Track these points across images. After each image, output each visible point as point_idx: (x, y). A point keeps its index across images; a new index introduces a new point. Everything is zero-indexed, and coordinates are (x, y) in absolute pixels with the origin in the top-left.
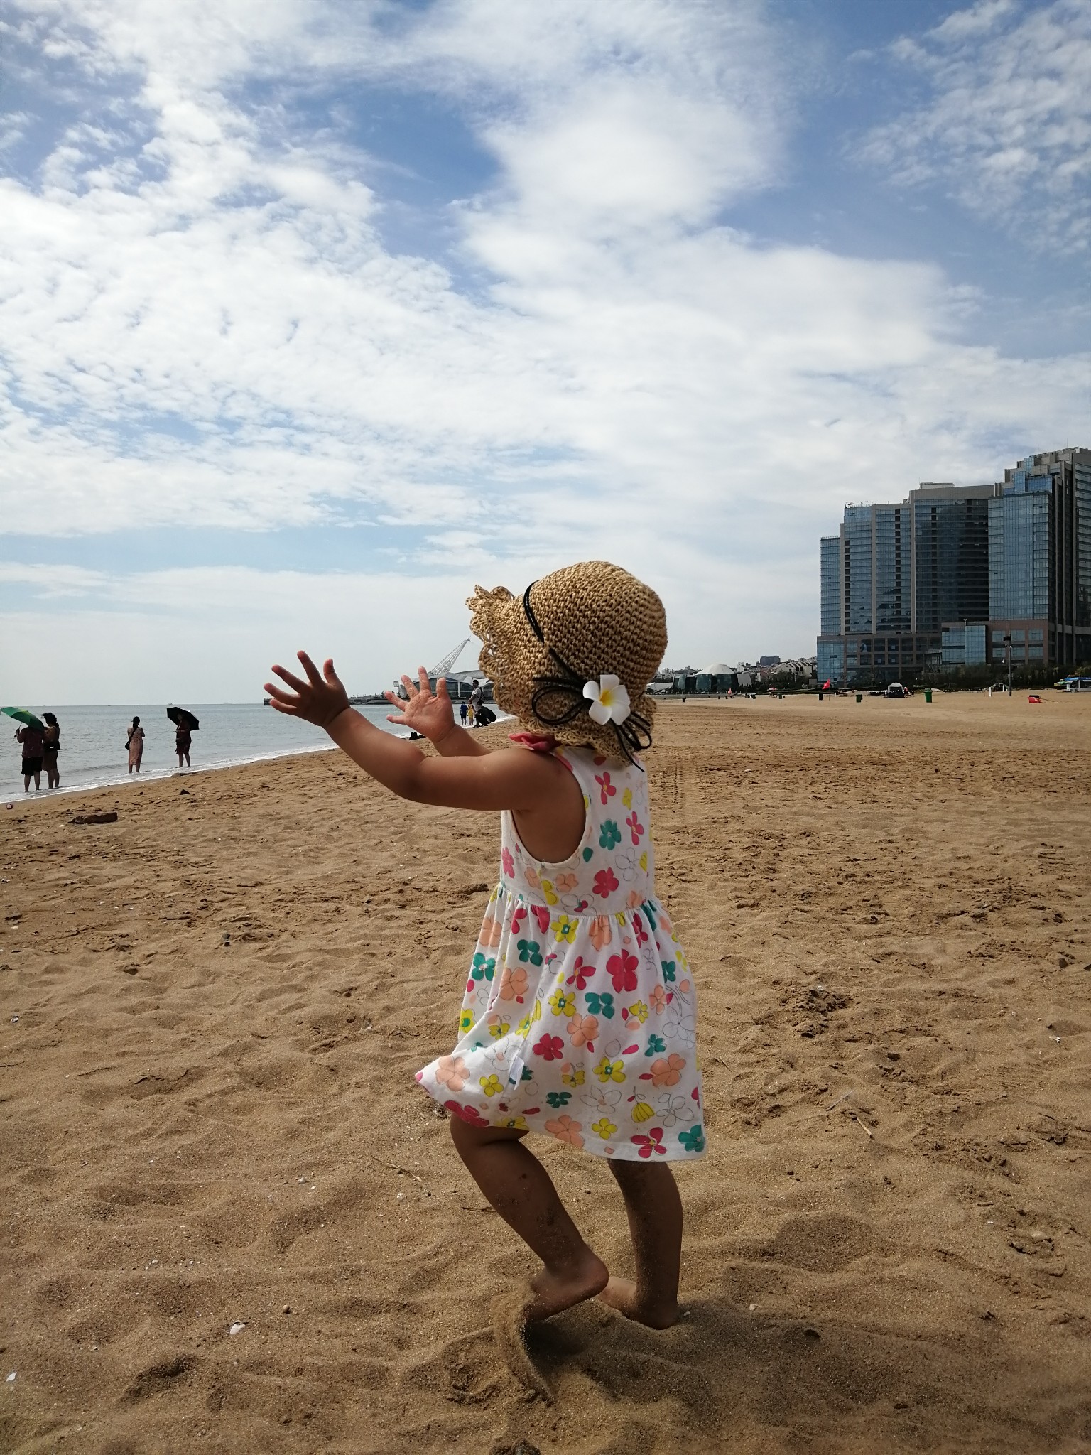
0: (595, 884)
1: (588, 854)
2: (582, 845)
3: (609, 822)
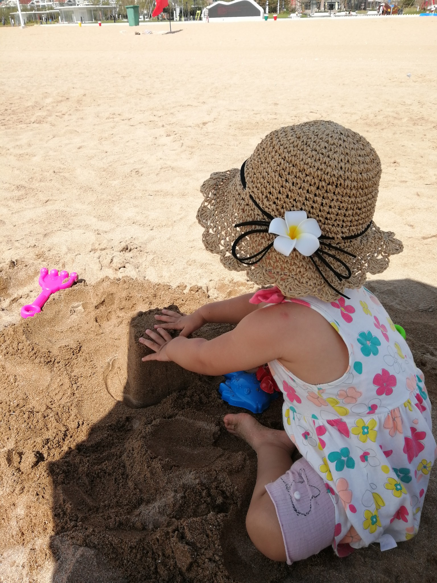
0: (376, 388)
1: (358, 367)
2: (351, 362)
3: (362, 335)
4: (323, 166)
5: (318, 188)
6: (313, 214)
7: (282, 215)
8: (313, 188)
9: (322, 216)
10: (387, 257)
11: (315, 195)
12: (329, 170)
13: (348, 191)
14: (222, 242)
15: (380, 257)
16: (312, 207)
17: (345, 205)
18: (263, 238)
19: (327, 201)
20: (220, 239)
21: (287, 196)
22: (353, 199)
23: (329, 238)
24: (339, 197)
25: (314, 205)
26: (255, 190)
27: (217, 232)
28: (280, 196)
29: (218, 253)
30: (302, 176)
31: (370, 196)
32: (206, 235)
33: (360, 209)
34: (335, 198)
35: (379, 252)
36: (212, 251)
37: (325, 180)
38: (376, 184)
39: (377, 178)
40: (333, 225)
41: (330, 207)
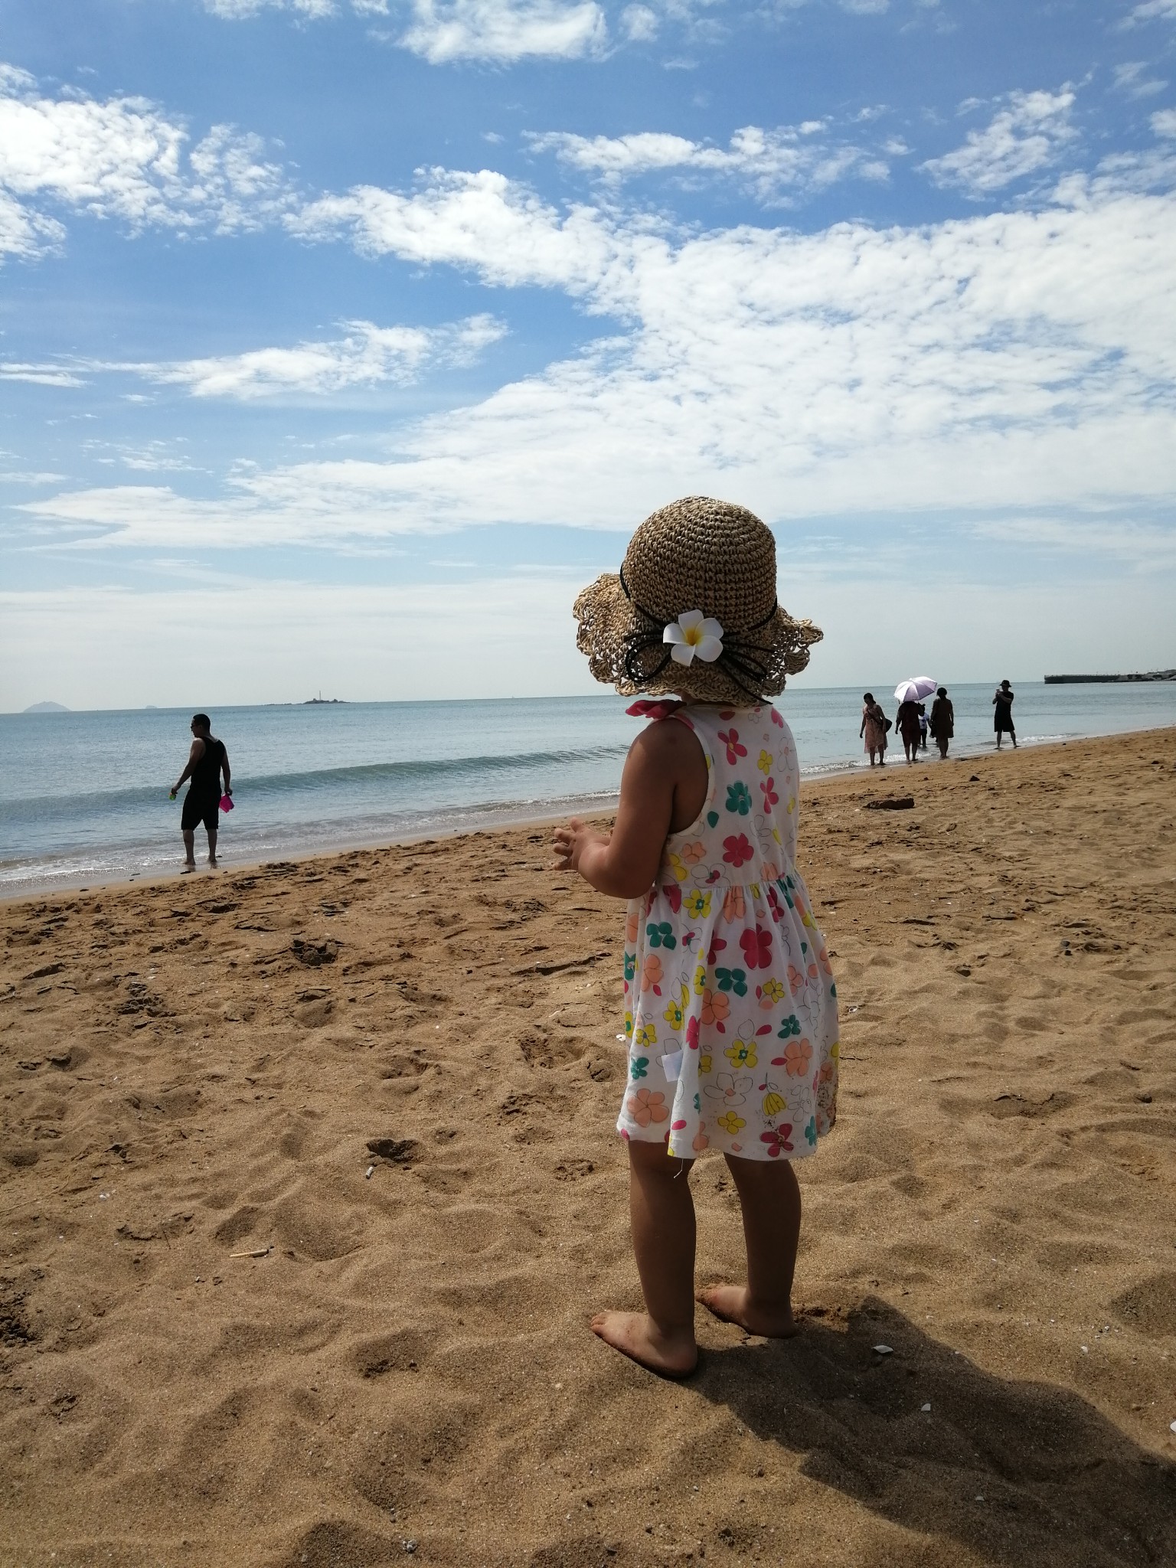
3: (737, 785)
4: (704, 555)
5: (706, 581)
6: (709, 611)
7: (675, 620)
8: (701, 583)
9: (720, 612)
10: (806, 648)
11: (705, 590)
12: (712, 557)
13: (741, 576)
14: (614, 666)
15: (797, 650)
16: (706, 604)
17: (742, 593)
18: (658, 651)
19: (721, 593)
20: (611, 664)
21: (675, 597)
22: (749, 584)
23: (734, 634)
24: (733, 585)
25: (708, 601)
26: (640, 597)
27: (606, 657)
28: (667, 598)
29: (612, 681)
30: (684, 571)
31: (768, 575)
32: (594, 662)
33: (761, 592)
34: (729, 587)
35: (795, 644)
36: (604, 681)
37: (710, 570)
38: (772, 559)
39: (771, 553)
40: (734, 618)
41: (726, 598)
